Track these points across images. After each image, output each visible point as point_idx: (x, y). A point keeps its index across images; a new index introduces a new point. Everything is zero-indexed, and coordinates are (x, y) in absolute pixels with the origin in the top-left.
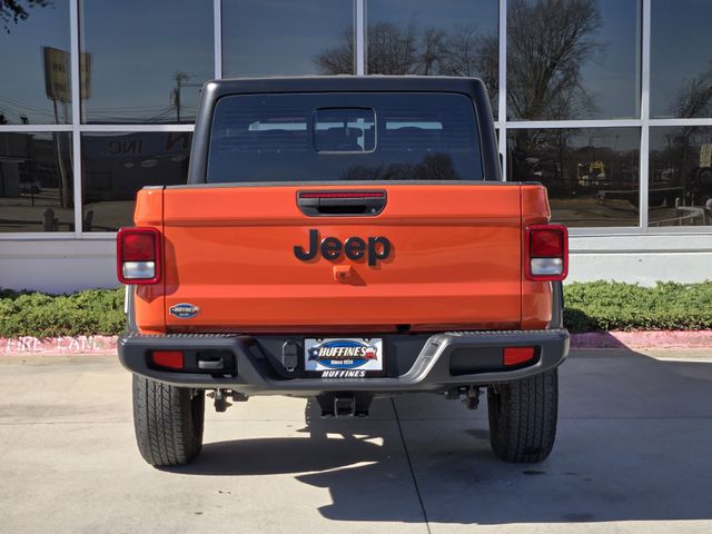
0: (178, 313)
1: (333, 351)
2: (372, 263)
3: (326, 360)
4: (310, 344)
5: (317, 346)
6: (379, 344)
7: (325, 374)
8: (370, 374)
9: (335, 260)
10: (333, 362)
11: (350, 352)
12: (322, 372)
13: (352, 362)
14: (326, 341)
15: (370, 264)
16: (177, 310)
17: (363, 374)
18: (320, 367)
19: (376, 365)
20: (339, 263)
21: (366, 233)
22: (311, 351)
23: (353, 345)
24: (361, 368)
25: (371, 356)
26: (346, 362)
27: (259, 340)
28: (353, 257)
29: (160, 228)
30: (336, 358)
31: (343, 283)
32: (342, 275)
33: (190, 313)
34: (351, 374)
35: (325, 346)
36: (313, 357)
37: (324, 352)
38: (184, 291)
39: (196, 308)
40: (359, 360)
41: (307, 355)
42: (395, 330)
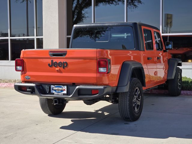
0: (26, 78)
1: (57, 88)
2: (64, 68)
3: (55, 90)
4: (52, 86)
5: (54, 87)
6: (66, 87)
7: (55, 94)
8: (64, 94)
9: (56, 67)
10: (57, 91)
11: (60, 89)
12: (54, 93)
13: (60, 91)
14: (55, 86)
15: (63, 68)
16: (26, 77)
17: (62, 94)
18: (54, 92)
19: (65, 92)
20: (57, 68)
21: (63, 61)
22: (52, 88)
23: (61, 87)
24: (62, 93)
25: (64, 90)
26: (59, 91)
27: (42, 85)
28: (60, 67)
29: (23, 59)
30: (57, 90)
31: (58, 72)
32: (57, 70)
33: (29, 78)
34: (60, 94)
35: (55, 87)
36: (53, 90)
37: (55, 88)
38: (28, 73)
39: (30, 77)
40: (62, 91)
41: (51, 89)
42: (72, 84)
